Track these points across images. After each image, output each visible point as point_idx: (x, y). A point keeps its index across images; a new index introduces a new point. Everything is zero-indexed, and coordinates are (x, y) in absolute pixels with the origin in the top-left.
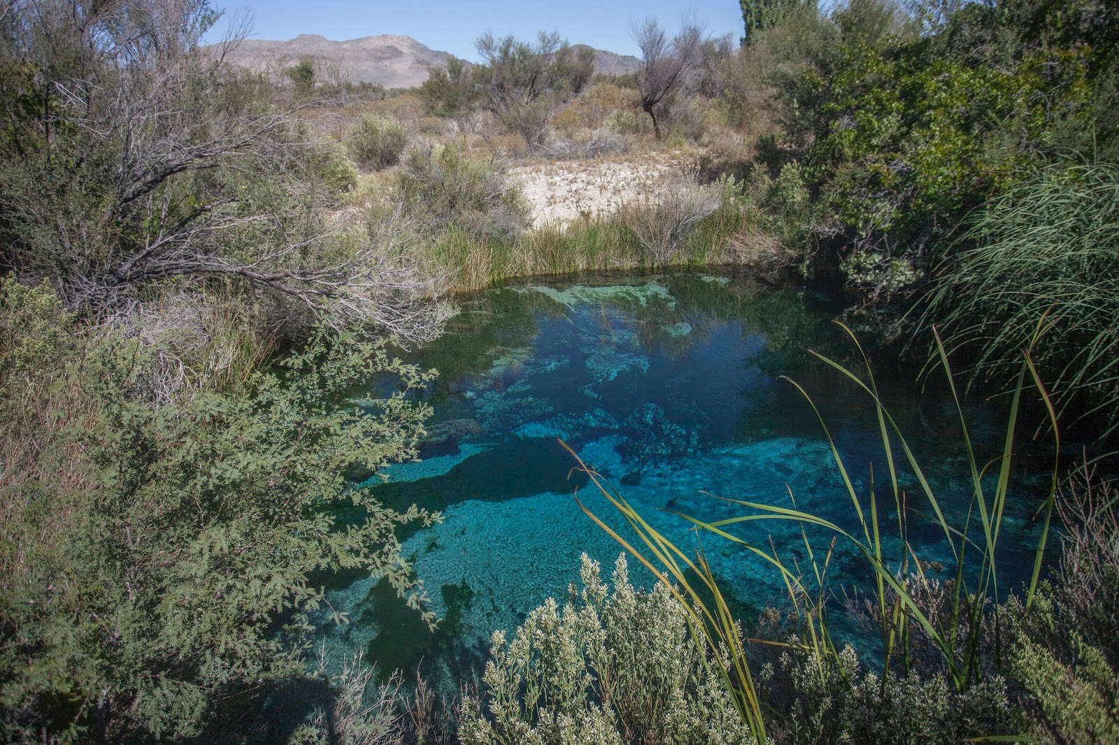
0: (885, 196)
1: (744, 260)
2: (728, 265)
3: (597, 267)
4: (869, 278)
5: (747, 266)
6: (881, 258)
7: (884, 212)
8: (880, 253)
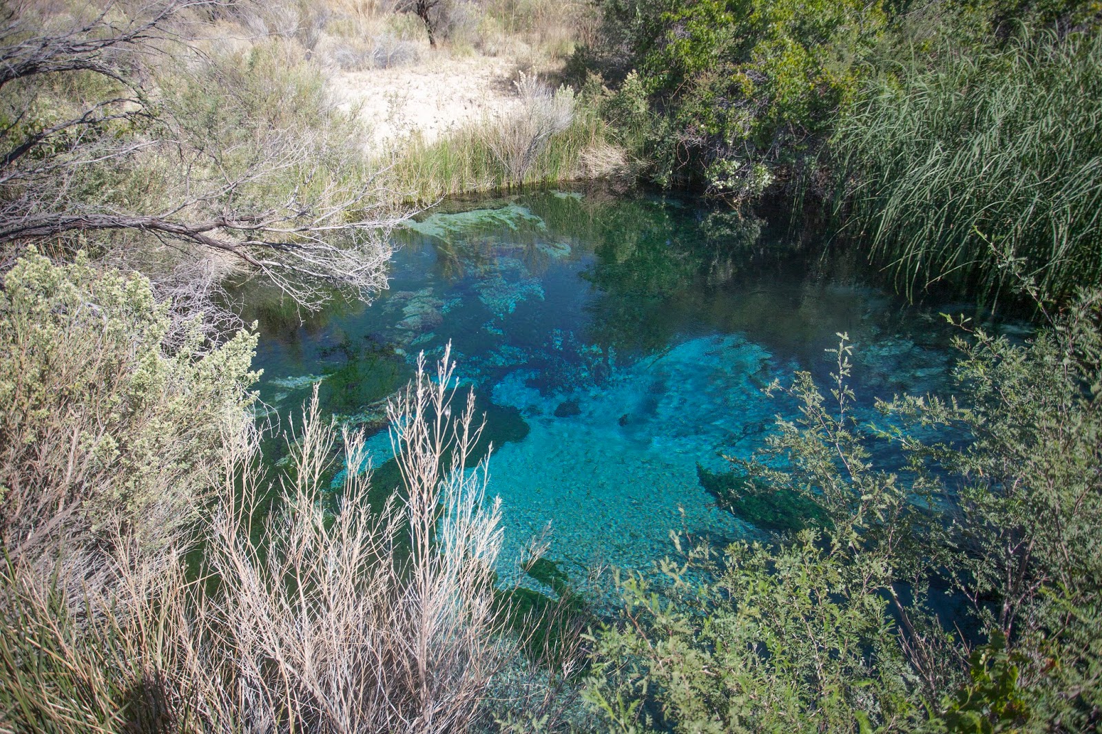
0: (745, 105)
1: (595, 173)
2: (580, 179)
3: (452, 192)
4: (730, 184)
5: (601, 179)
6: (739, 164)
7: (744, 121)
8: (737, 160)
